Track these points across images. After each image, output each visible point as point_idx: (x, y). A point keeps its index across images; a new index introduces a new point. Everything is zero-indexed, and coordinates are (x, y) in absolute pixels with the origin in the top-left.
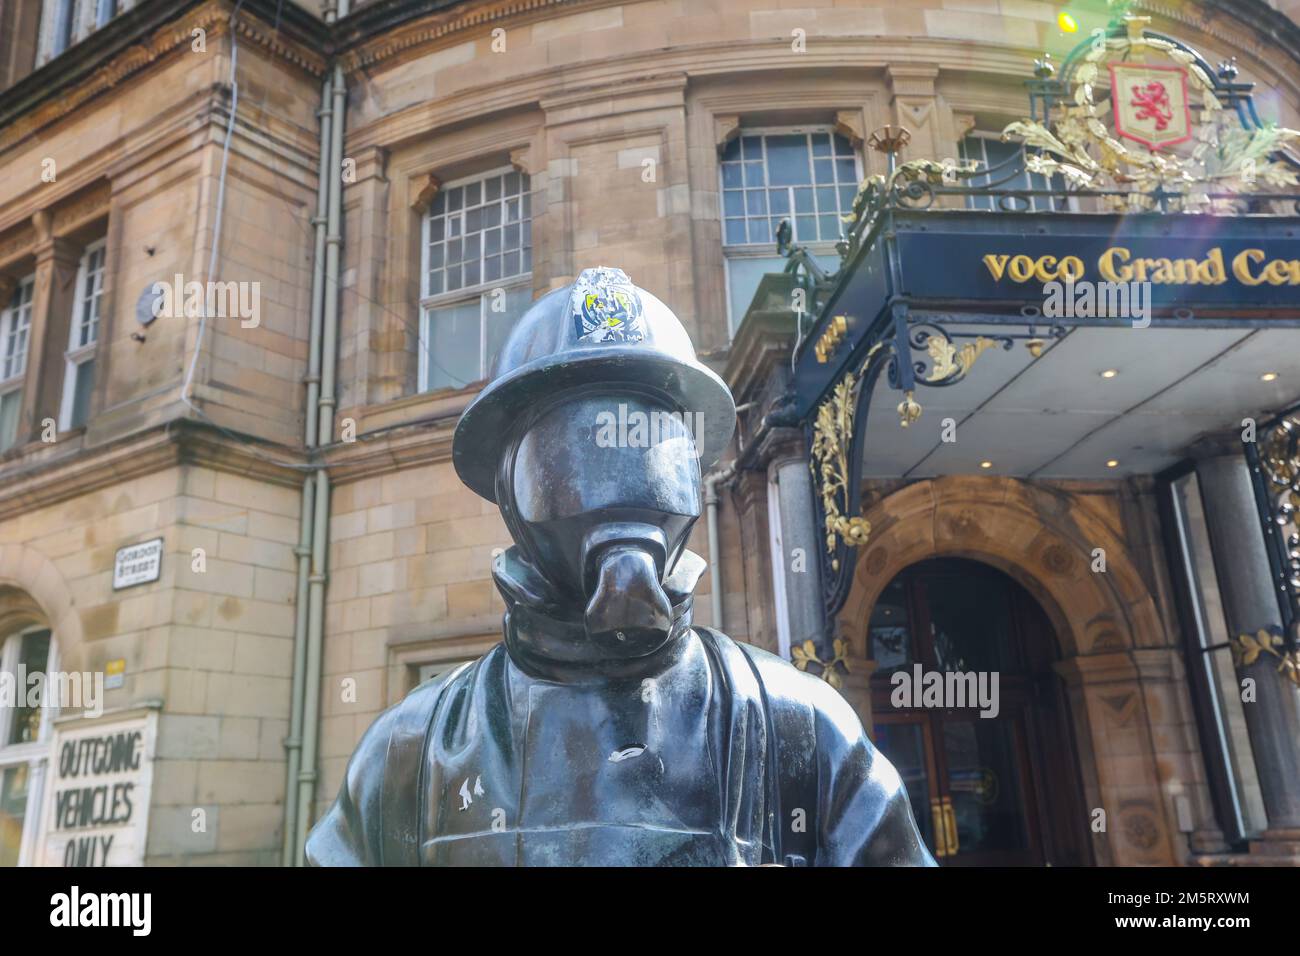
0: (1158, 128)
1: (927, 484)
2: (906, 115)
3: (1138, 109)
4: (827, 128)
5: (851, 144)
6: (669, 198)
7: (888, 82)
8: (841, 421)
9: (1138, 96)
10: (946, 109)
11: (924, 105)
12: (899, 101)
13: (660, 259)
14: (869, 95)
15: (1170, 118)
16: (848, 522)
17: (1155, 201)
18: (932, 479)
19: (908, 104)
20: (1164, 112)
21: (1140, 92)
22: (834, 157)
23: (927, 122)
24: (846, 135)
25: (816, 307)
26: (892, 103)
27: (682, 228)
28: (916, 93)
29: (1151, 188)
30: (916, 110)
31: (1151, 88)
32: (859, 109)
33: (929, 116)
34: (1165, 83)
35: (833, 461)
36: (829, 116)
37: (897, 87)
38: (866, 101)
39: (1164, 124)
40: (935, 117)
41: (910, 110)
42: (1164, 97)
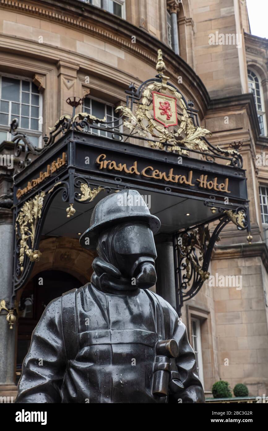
0: (167, 119)
1: (54, 239)
2: (64, 83)
3: (161, 111)
4: (29, 79)
5: (39, 89)
7: (58, 68)
8: (36, 209)
9: (161, 106)
10: (80, 83)
11: (71, 80)
12: (62, 77)
14: (50, 70)
15: (171, 116)
16: (33, 252)
17: (164, 146)
18: (57, 237)
19: (66, 79)
20: (169, 113)
21: (162, 104)
22: (31, 92)
23: (72, 88)
24: (37, 85)
25: (28, 160)
26: (59, 76)
28: (69, 75)
29: (164, 141)
30: (68, 82)
31: (166, 103)
32: (45, 75)
33: (73, 85)
34: (170, 102)
35: (29, 225)
36: (32, 75)
37: (62, 70)
38: (49, 73)
39: (169, 118)
40: (75, 86)
41: (66, 81)
42: (169, 108)
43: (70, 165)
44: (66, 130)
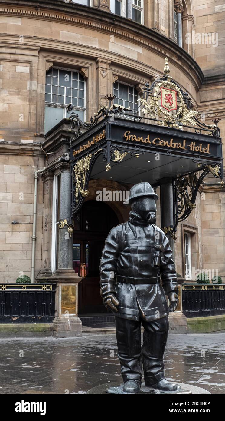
0: (170, 106)
1: (95, 180)
2: (101, 74)
3: (166, 100)
4: (77, 71)
5: (84, 78)
6: (31, 85)
7: (97, 63)
8: (86, 165)
9: (166, 97)
10: (112, 73)
11: (106, 71)
12: (99, 69)
13: (27, 103)
14: (91, 64)
15: (172, 103)
16: (84, 191)
17: (167, 124)
18: (96, 179)
19: (102, 70)
20: (172, 102)
21: (167, 96)
22: (78, 80)
23: (106, 76)
24: (83, 75)
25: (80, 132)
26: (97, 68)
27: (34, 95)
28: (104, 67)
29: (167, 121)
30: (104, 72)
31: (169, 95)
32: (88, 68)
33: (107, 75)
34: (172, 94)
35: (81, 174)
36: (80, 68)
37: (100, 65)
38: (90, 66)
39: (171, 105)
40: (108, 75)
41: (102, 72)
42: (172, 98)
43: (108, 139)
44: (105, 116)
